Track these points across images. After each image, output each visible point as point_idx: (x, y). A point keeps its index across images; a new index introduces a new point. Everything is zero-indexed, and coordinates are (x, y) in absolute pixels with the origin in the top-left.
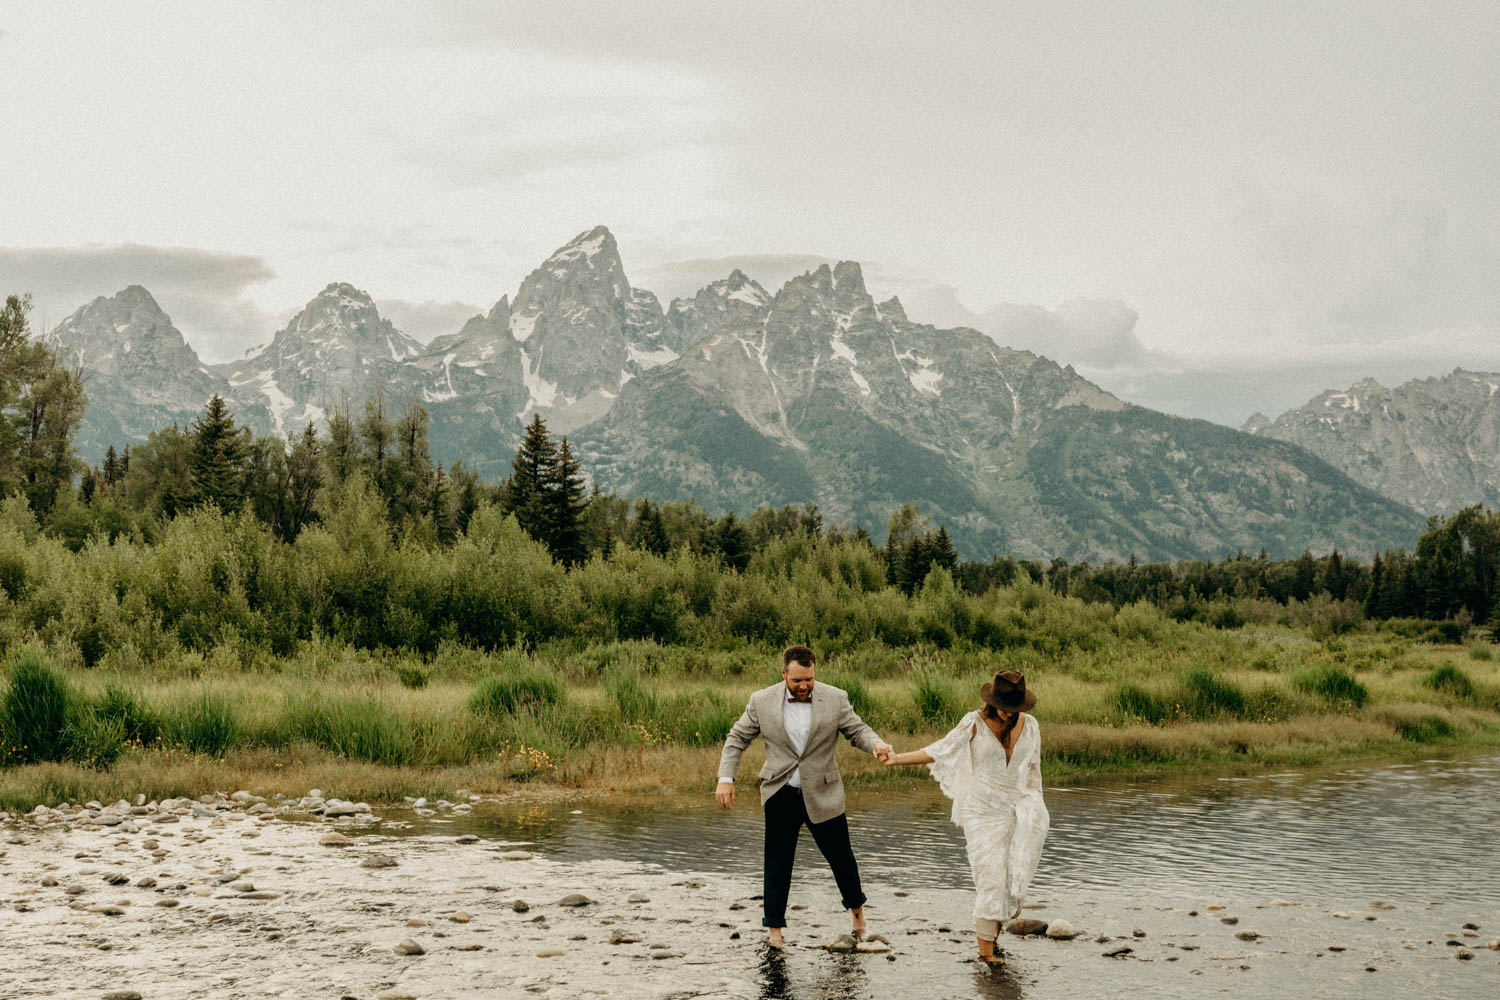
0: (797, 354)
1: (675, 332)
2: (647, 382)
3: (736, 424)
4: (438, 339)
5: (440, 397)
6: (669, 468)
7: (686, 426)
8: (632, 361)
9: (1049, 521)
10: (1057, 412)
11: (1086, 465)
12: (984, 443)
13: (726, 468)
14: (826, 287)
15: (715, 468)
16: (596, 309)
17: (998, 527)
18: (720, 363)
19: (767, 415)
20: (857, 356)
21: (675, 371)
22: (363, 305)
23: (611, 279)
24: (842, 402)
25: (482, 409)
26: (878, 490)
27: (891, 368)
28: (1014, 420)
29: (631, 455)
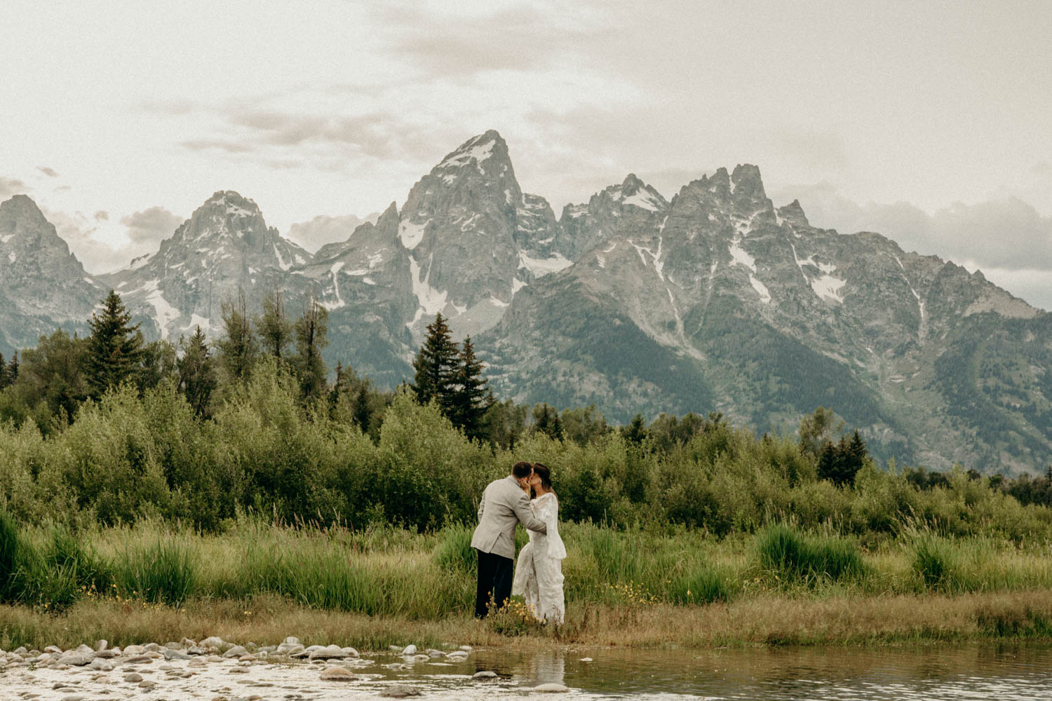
0: (694, 260)
1: (568, 238)
2: (540, 290)
3: (631, 333)
4: (326, 247)
5: (328, 306)
6: (562, 379)
7: (578, 335)
8: (524, 268)
9: (957, 433)
10: (966, 319)
11: (997, 374)
12: (890, 352)
13: (620, 378)
14: (724, 194)
15: (609, 379)
16: (487, 215)
17: (904, 439)
18: (614, 270)
19: (663, 324)
20: (757, 263)
21: (568, 278)
22: (249, 213)
23: (503, 184)
24: (741, 310)
25: (371, 318)
26: (779, 401)
27: (792, 274)
28: (921, 327)
29: (523, 365)
